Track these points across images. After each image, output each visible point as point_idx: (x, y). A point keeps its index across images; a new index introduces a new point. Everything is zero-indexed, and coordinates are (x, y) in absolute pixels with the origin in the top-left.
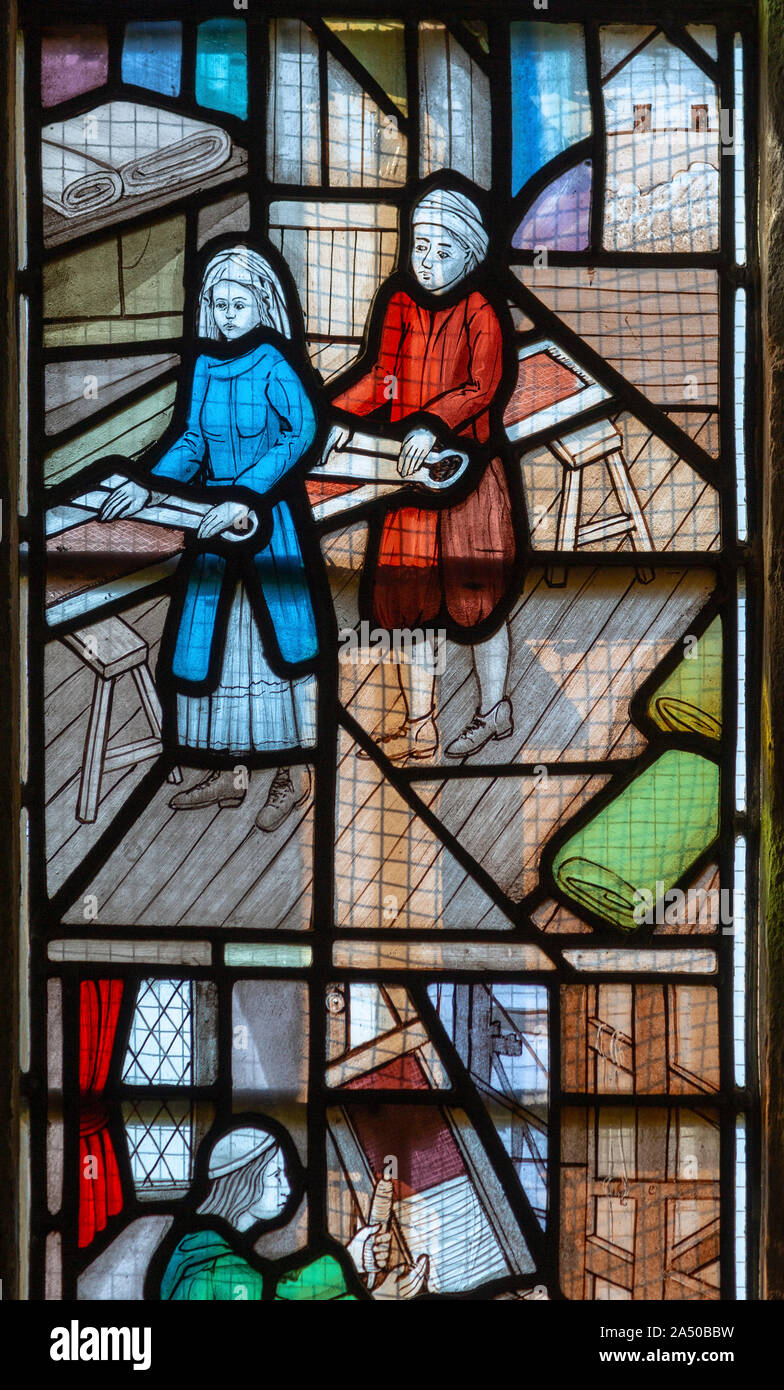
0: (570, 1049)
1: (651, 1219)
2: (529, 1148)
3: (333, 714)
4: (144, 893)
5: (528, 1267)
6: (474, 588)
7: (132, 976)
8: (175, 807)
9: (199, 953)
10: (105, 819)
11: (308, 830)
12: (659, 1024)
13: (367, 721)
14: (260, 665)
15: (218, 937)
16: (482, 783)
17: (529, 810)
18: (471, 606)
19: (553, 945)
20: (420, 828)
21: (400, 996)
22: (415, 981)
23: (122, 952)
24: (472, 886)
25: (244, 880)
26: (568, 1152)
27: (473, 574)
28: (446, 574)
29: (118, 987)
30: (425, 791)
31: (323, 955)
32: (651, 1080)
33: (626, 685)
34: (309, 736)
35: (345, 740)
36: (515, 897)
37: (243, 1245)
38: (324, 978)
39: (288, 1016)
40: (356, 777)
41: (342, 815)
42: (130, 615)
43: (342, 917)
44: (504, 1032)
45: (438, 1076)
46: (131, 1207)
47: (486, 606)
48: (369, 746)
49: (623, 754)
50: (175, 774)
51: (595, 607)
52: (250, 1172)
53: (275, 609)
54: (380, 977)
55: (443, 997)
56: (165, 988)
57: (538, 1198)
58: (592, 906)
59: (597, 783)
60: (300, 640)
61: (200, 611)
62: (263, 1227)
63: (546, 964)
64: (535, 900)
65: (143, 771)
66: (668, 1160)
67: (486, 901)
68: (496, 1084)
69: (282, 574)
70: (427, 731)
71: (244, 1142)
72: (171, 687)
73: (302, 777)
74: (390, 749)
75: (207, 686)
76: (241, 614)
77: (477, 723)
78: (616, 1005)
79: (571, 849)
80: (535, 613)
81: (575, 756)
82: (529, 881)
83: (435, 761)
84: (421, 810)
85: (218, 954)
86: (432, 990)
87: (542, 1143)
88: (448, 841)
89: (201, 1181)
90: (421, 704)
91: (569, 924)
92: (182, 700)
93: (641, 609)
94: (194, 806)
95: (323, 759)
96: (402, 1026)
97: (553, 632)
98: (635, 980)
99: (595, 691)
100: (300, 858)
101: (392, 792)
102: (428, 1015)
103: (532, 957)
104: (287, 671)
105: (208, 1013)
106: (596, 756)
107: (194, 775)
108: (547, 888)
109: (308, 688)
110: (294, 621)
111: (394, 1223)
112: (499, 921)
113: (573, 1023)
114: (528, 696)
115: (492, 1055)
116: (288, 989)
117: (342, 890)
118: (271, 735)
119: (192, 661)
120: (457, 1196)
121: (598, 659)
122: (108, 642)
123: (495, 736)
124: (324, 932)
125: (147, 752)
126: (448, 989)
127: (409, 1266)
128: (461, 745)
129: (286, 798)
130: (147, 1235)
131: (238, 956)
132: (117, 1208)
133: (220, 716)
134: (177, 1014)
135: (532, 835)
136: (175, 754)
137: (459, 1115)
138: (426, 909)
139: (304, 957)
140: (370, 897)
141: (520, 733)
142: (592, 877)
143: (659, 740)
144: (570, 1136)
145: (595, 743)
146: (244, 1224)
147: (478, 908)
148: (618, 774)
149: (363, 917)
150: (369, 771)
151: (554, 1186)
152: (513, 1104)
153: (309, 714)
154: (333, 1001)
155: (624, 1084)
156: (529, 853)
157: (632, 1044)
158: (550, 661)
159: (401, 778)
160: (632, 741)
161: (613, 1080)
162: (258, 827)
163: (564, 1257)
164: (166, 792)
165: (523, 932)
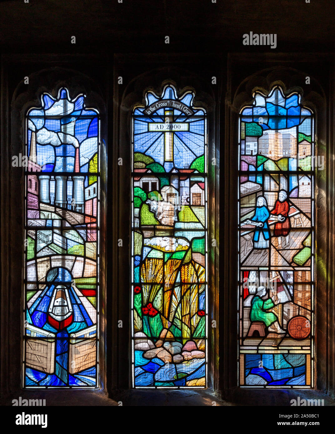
0: (295, 278)
1: (304, 295)
2: (291, 288)
3: (271, 244)
4: (251, 262)
5: (291, 300)
6: (285, 231)
7: (249, 271)
8: (254, 254)
9: (257, 268)
10: (247, 255)
11: (268, 256)
12: (304, 275)
13: (274, 245)
14: (263, 240)
15: (259, 267)
16: (286, 251)
17: (291, 253)
18: (285, 233)
19: (293, 267)
20: (280, 255)
21: (277, 273)
22: (279, 271)
23: (248, 269)
24: (285, 261)
25: (262, 260)
26: (295, 288)
27: (285, 230)
28: (283, 230)
29: (248, 272)
30: (280, 252)
31: (269, 268)
32: (304, 281)
33: (301, 241)
34: (268, 246)
35: (272, 247)
36: (289, 263)
37: (261, 298)
38: (270, 271)
39: (266, 275)
40: (273, 250)
41: (272, 254)
42: (250, 234)
43: (271, 265)
44: (288, 276)
45: (281, 281)
46: (249, 294)
47: (287, 233)
48: (274, 247)
49: (301, 248)
50: (254, 250)
51: (298, 233)
52: (262, 291)
53: (265, 233)
54: (276, 271)
55: (282, 273)
56: (253, 272)
57: (292, 293)
58: (297, 263)
59: (298, 251)
60: (267, 236)
61: (257, 233)
62: (263, 296)
63: (293, 269)
64: (292, 263)
65: (251, 250)
66: (305, 289)
67: (287, 263)
68: (287, 281)
69: (266, 230)
70: (281, 246)
71: (261, 287)
72: (254, 241)
73: (267, 250)
74: (276, 248)
75: (258, 241)
76: (261, 233)
77: (286, 245)
78: (300, 273)
79: (296, 257)
80: (292, 233)
81: (296, 248)
82: (291, 261)
83: (281, 249)
84: (280, 254)
85: (259, 269)
86: (281, 272)
87: (292, 287)
88: (283, 257)
89: (257, 292)
90: (280, 243)
91: (295, 265)
92: (255, 243)
93: (303, 233)
94: (256, 253)
95: (270, 249)
96: (278, 276)
97: (293, 235)
98: (302, 271)
99: (298, 241)
100: (267, 258)
101: (277, 252)
102: (280, 274)
103: (291, 268)
104: (266, 240)
105: (257, 274)
106: (298, 248)
107: (256, 250)
108: (293, 261)
109: (268, 241)
110: (267, 234)
111: (277, 295)
112: (288, 265)
113: (295, 275)
114: (291, 243)
115: (287, 279)
116: (266, 272)
117: (272, 262)
118: (264, 246)
119: (256, 239)
120: (283, 293)
121: (298, 238)
122: (248, 237)
123: (287, 246)
124: (270, 266)
125: (251, 248)
126: (282, 272)
127: (278, 300)
128: (284, 247)
129: (266, 253)
130: (251, 297)
131: (260, 269)
132: (248, 294)
133: (259, 245)
134: (255, 274)
135: (292, 256)
136: (254, 248)
137: (284, 284)
138: (280, 263)
139: (267, 269)
140: (274, 262)
141: (290, 246)
142: (297, 260)
143: (304, 247)
144: (295, 286)
145: (298, 247)
146: (261, 296)
147: (286, 263)
148: (300, 250)
149: (274, 265)
150: (274, 250)
151: (293, 291)
152: (289, 283)
153: (268, 244)
154: (271, 273)
155: (301, 281)
156: (291, 258)
157: (302, 277)
158: (293, 238)
159: (278, 251)
160: (302, 246)
161: (299, 281)
162: (263, 256)
163: (294, 299)
164: (253, 252)
165: (290, 266)
